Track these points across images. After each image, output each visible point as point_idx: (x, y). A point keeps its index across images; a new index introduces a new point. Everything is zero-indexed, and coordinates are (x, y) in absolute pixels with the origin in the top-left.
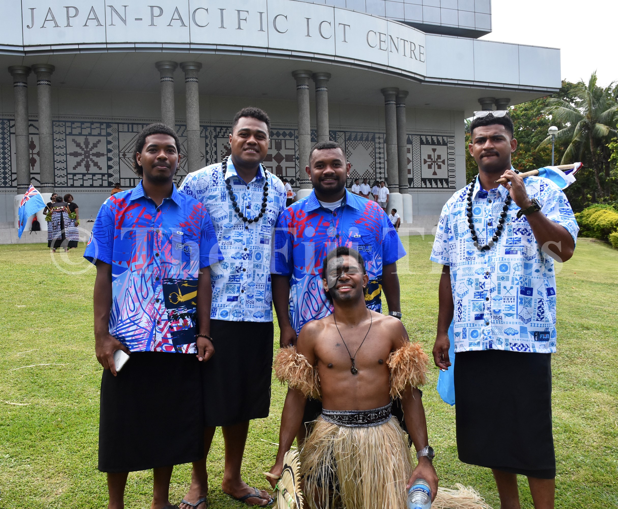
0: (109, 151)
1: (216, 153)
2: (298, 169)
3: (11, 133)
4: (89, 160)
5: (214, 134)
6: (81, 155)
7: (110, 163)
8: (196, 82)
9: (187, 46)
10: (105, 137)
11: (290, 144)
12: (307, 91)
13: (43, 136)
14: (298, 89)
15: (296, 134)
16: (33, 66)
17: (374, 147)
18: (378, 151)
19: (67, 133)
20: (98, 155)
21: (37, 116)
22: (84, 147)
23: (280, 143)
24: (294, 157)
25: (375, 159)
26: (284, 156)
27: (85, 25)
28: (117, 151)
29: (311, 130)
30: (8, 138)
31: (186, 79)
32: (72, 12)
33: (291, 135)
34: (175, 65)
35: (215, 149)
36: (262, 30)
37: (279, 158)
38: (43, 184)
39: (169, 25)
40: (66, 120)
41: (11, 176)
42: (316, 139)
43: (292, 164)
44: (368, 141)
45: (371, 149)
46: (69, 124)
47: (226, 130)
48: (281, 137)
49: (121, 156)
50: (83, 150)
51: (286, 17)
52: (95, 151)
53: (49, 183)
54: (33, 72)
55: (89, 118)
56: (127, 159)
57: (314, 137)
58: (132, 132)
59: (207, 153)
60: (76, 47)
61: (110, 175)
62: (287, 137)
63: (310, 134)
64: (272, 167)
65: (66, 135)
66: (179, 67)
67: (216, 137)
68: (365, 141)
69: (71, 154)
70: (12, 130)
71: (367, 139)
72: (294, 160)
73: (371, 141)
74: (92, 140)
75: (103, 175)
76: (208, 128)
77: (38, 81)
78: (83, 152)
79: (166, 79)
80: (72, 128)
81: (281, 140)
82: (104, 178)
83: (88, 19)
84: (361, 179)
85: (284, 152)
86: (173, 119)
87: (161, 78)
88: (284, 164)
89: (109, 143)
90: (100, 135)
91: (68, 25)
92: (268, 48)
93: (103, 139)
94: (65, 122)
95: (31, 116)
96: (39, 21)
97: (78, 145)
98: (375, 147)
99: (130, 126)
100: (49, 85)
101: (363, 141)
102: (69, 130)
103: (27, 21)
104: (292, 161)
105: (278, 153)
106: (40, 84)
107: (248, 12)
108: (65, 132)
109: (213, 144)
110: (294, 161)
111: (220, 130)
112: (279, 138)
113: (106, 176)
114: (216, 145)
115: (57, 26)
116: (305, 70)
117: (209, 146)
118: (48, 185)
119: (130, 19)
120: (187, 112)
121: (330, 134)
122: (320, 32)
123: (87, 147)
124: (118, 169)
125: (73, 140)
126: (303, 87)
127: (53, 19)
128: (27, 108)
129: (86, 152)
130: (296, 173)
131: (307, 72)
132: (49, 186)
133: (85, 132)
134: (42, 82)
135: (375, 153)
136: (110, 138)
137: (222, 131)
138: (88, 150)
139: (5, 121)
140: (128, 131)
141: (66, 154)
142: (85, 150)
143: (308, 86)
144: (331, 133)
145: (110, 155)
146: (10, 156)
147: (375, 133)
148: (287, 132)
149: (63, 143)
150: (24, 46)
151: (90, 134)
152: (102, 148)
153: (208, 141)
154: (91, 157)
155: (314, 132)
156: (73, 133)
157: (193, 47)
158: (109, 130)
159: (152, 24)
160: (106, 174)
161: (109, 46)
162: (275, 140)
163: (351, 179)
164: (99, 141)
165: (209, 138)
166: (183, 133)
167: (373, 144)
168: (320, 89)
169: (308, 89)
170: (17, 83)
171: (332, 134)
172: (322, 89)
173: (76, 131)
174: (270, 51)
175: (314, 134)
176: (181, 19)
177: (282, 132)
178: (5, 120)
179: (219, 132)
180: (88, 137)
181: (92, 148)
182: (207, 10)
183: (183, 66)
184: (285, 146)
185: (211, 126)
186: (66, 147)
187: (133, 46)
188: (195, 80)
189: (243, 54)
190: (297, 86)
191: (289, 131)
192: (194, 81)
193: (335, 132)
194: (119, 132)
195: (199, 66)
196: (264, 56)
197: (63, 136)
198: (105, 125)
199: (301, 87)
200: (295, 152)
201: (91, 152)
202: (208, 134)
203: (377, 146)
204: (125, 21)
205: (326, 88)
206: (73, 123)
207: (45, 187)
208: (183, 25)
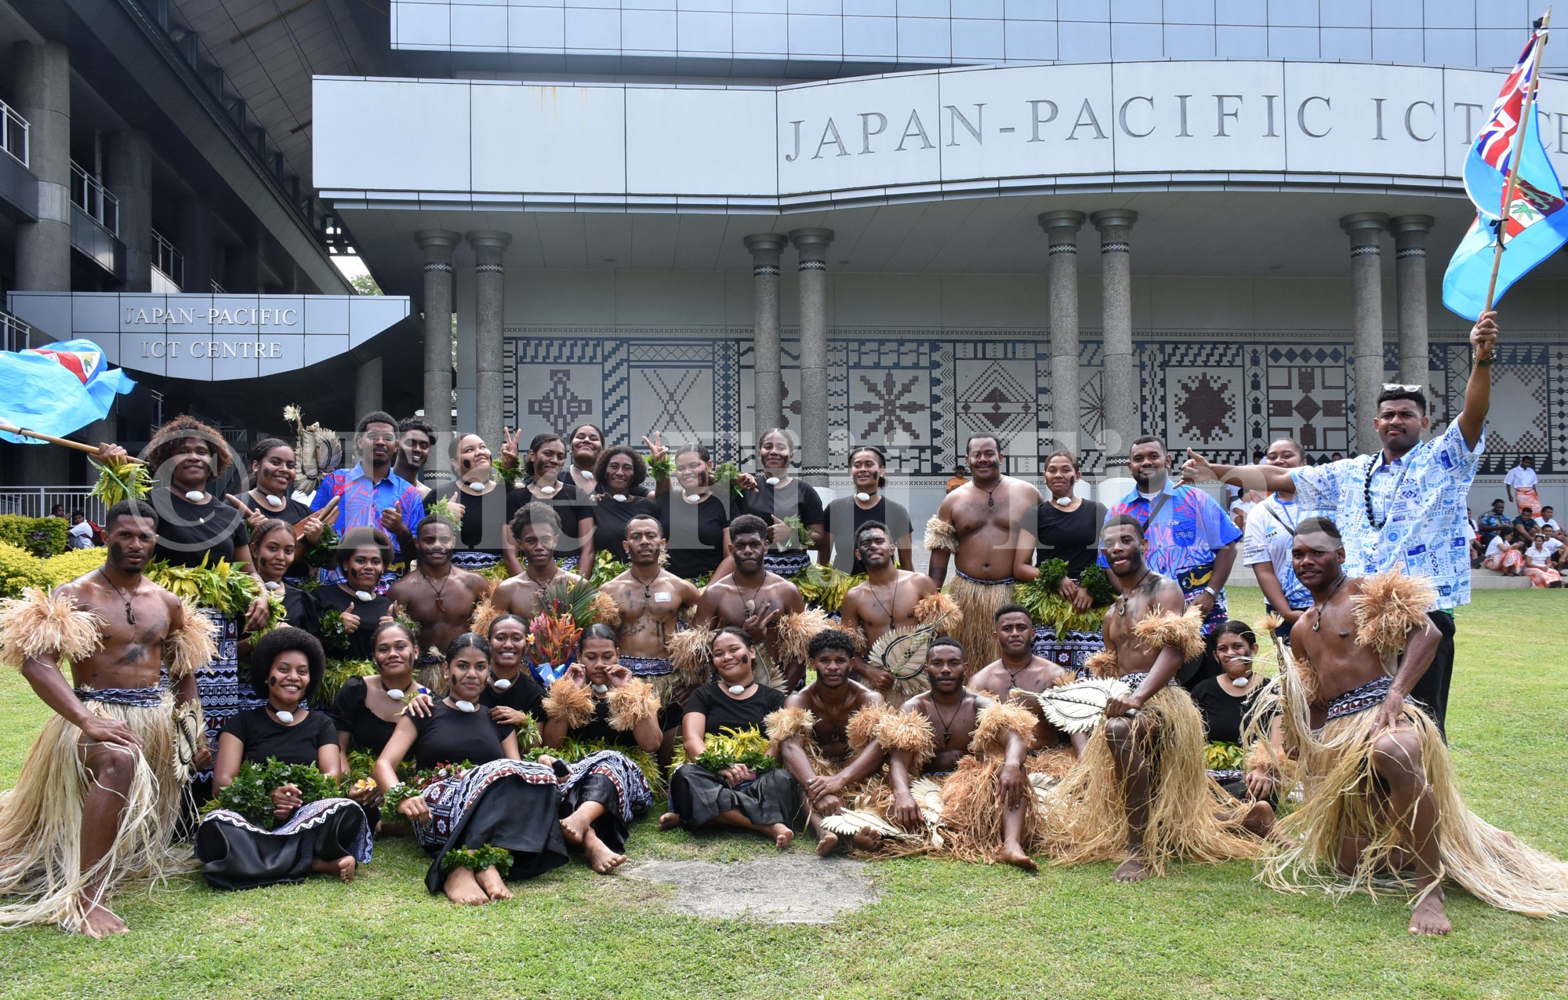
0: (935, 399)
1: (1163, 400)
2: (1352, 432)
3: (740, 367)
4: (893, 418)
5: (1160, 358)
6: (877, 408)
7: (937, 425)
8: (1126, 251)
9: (1109, 180)
10: (928, 372)
11: (1335, 376)
12: (1376, 260)
13: (809, 372)
14: (1353, 256)
15: (1349, 355)
16: (792, 233)
17: (1544, 377)
18: (1555, 385)
19: (851, 364)
20: (913, 408)
21: (796, 332)
22: (884, 391)
23: (1311, 376)
24: (1344, 405)
25: (1549, 404)
26: (1321, 405)
27: (900, 148)
28: (951, 400)
29: (1384, 344)
30: (736, 377)
31: (1104, 245)
32: (874, 123)
33: (1336, 356)
34: (1079, 218)
35: (1161, 392)
36: (1271, 134)
37: (1307, 409)
38: (807, 468)
39: (1071, 138)
40: (851, 336)
41: (739, 452)
42: (1397, 363)
43: (1340, 422)
44: (1530, 363)
45: (1537, 382)
46: (854, 346)
47: (1187, 350)
48: (1313, 362)
49: (960, 410)
50: (881, 397)
51: (1328, 101)
52: (905, 400)
53: (819, 468)
54: (791, 245)
55: (894, 332)
56: (972, 416)
57: (1393, 359)
58: (984, 358)
59: (1143, 400)
60: (881, 192)
61: (937, 451)
62: (1328, 361)
63: (1381, 353)
64: (1290, 430)
65: (849, 368)
66: (1088, 220)
67: (1164, 365)
68: (1523, 363)
69: (858, 407)
70: (744, 361)
71: (1527, 360)
72: (1344, 411)
73: (1536, 364)
74: (901, 378)
75: (922, 449)
76: (1147, 346)
77: (800, 263)
78: (882, 403)
79: (1062, 248)
80: (860, 354)
81: (1313, 368)
82: (924, 456)
83: (905, 135)
84: (1512, 453)
85: (1319, 396)
86: (1076, 331)
87: (1051, 247)
88: (1319, 421)
89: (935, 382)
90: (916, 366)
91: (867, 150)
92: (1285, 173)
93: (924, 376)
94: (847, 341)
95: (786, 331)
96: (809, 145)
97: (872, 388)
98: (1548, 378)
99: (980, 346)
100: (822, 269)
101: (1516, 364)
102: (853, 358)
103: (787, 148)
104: (1339, 414)
105: (1307, 397)
106: (804, 269)
107: (1240, 97)
108: (847, 363)
109: (1157, 380)
110: (1343, 415)
111: (1174, 349)
112: (1310, 364)
113: (928, 451)
114: (1163, 383)
115: (843, 153)
116: (1371, 214)
117: (1149, 386)
118: (816, 471)
119: (990, 131)
120: (1105, 316)
121: (1430, 351)
122: (1409, 128)
123: (890, 392)
124: (953, 436)
125: (863, 379)
126: (1367, 250)
127: (838, 140)
128: (778, 318)
129: (888, 403)
130: (1348, 442)
131: (1376, 216)
132: (819, 474)
133: (888, 360)
134: (809, 265)
135: (1549, 391)
136: (936, 373)
137: (1178, 352)
138: (893, 397)
139: (731, 343)
140: (976, 358)
141: (848, 407)
142: (887, 397)
143: (1377, 247)
144: (1434, 347)
145: (937, 408)
146: (739, 412)
147: (1547, 345)
148: (1328, 350)
149: (843, 385)
150: (779, 197)
151: (897, 366)
152: (920, 394)
153: (1146, 375)
154: (898, 412)
155: (1393, 347)
156: (863, 364)
157: (1119, 179)
158: (936, 356)
159: (1036, 138)
160: (928, 447)
161: (946, 188)
162: (1300, 368)
163: (1499, 453)
164: (915, 379)
165: (1148, 369)
166: (1092, 358)
167: (1544, 370)
168: (1408, 253)
169: (1378, 254)
170: (762, 267)
171: (1438, 351)
172: (1412, 252)
173: (867, 360)
174: (1290, 179)
175: (1392, 352)
176: (1095, 122)
177: (1313, 350)
178: (731, 340)
179: (1170, 355)
180: (892, 371)
181: (901, 393)
182: (1151, 100)
183: (1097, 219)
184: (1323, 382)
185: (1152, 342)
186: (848, 393)
187: (994, 185)
188: (1123, 247)
189: (1228, 189)
190: (1352, 249)
191: (1332, 348)
192: (1120, 250)
193: (1444, 347)
194: (955, 359)
195: (1131, 217)
196: (1276, 190)
197: (843, 370)
198: (927, 345)
199: (1362, 250)
200: (1347, 394)
201: (898, 403)
202: (1145, 358)
203: (1554, 374)
204: (980, 134)
205: (1423, 249)
206: (862, 342)
207: (810, 474)
208: (1101, 135)
